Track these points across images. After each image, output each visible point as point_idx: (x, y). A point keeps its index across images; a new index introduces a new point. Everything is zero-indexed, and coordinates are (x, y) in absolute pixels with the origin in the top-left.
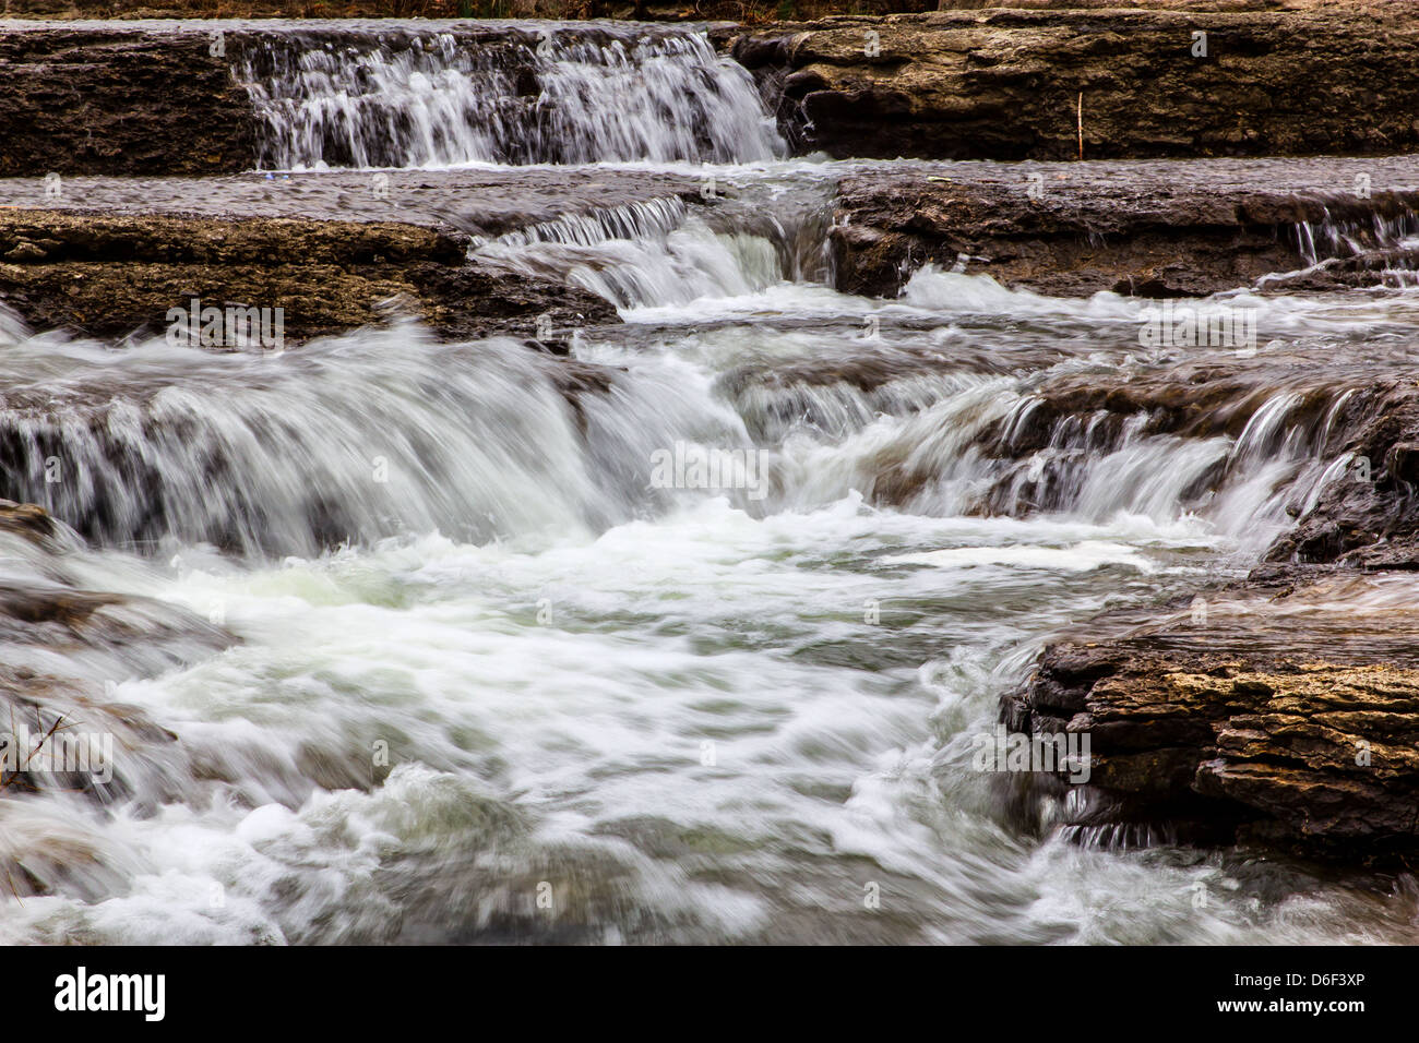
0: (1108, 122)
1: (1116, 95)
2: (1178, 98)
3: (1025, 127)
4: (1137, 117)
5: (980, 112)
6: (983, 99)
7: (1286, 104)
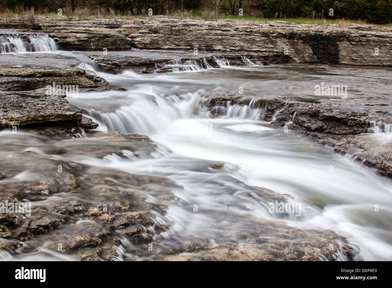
0: (95, 46)
1: (96, 43)
2: (103, 43)
3: (85, 47)
4: (98, 45)
5: (80, 44)
6: (80, 43)
7: (113, 44)
